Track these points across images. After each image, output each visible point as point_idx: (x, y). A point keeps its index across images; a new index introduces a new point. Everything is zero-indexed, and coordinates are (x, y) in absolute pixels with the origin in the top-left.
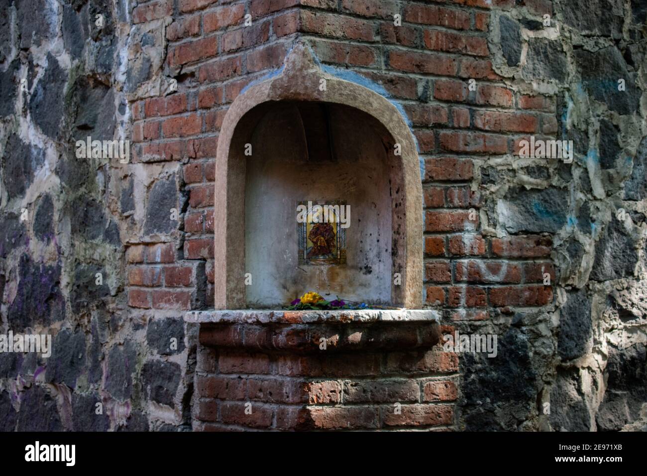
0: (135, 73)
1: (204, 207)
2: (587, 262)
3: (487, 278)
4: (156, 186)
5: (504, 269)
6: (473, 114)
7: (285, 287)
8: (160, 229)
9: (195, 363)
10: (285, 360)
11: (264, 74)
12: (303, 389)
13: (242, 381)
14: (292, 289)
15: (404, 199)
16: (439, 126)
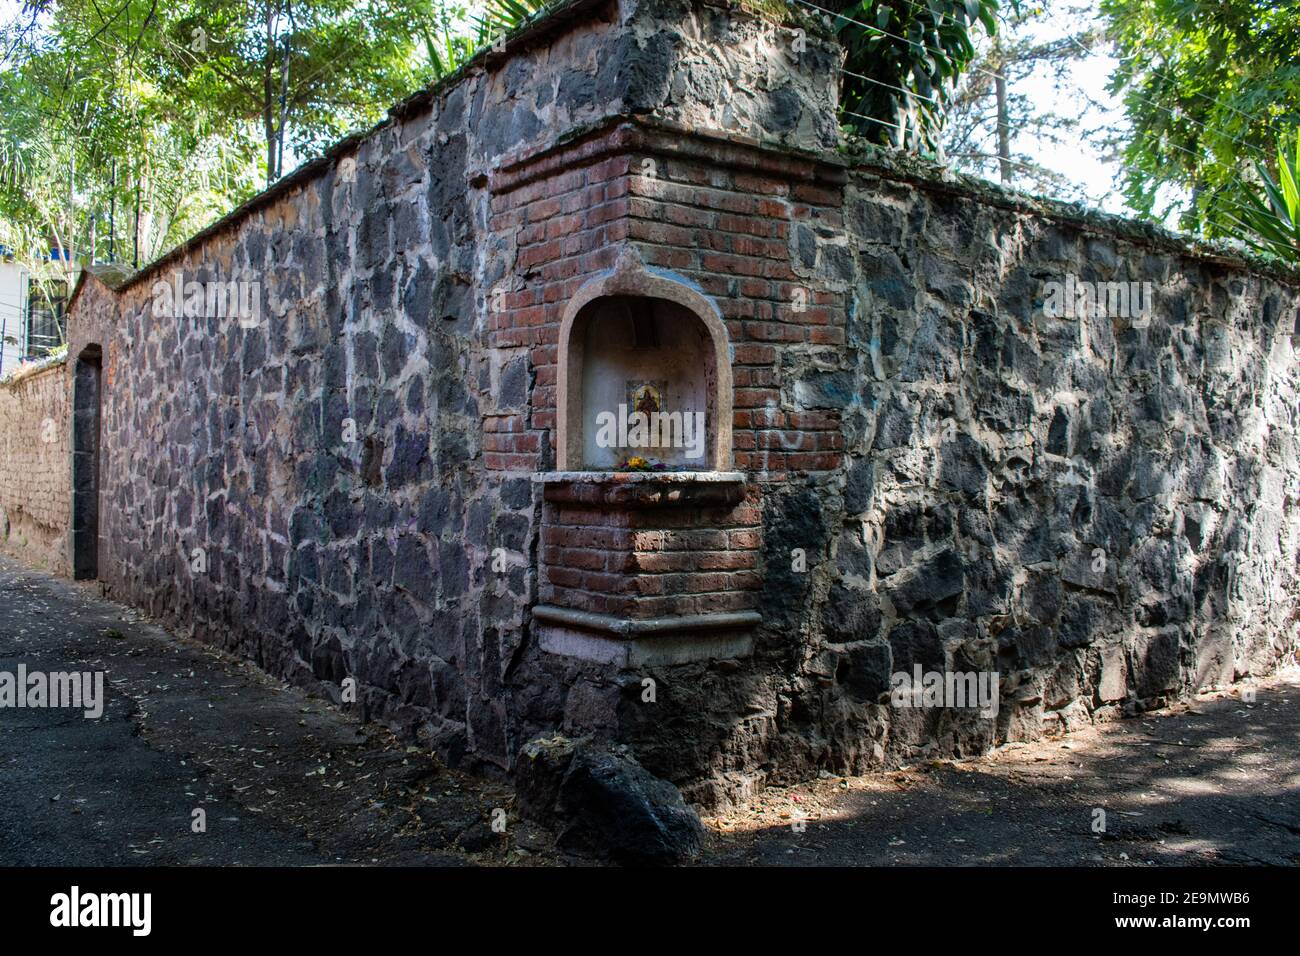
1: (548, 385)
2: (870, 433)
3: (785, 446)
4: (508, 367)
5: (800, 438)
6: (775, 308)
7: (616, 453)
8: (511, 404)
9: (541, 516)
10: (615, 513)
11: (599, 273)
12: (630, 539)
13: (580, 531)
14: (622, 455)
15: (716, 379)
16: (746, 318)
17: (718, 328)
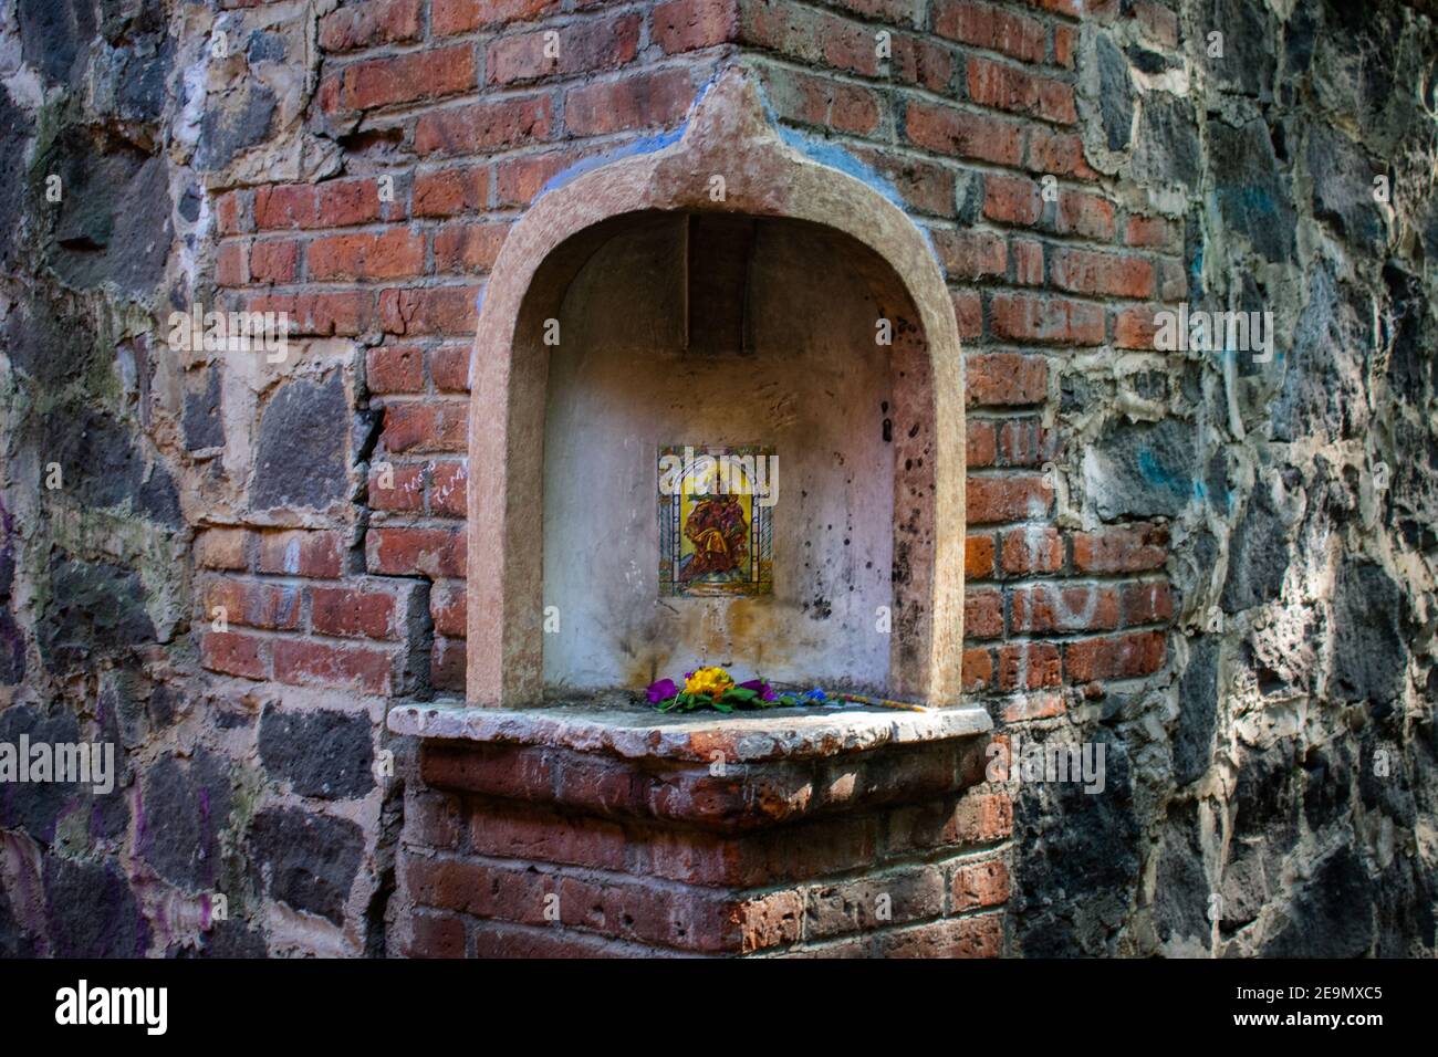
0: (226, 124)
1: (426, 453)
2: (1218, 575)
3: (1063, 622)
4: (284, 394)
6: (1049, 255)
7: (626, 648)
8: (297, 496)
9: (401, 821)
10: (674, 841)
11: (622, 142)
12: (728, 919)
13: (541, 880)
14: (644, 652)
15: (931, 451)
16: (992, 280)
17: (938, 308)
